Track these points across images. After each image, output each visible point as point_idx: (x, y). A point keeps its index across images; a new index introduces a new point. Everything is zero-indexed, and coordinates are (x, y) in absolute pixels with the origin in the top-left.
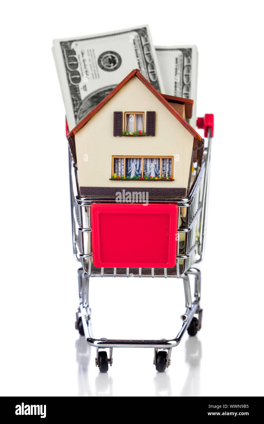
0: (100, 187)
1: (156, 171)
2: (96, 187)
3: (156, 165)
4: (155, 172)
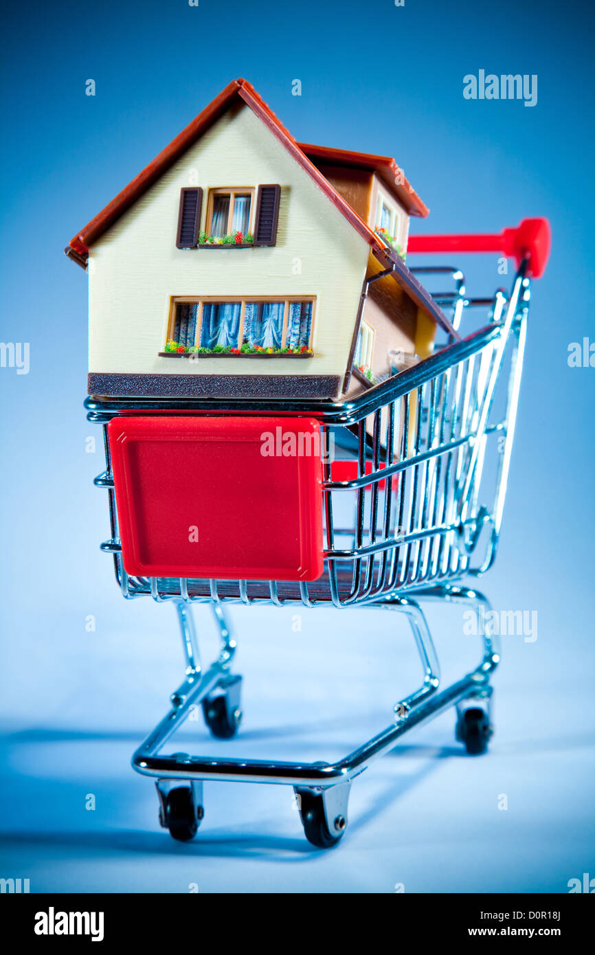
0: (134, 375)
1: (275, 335)
2: (125, 375)
3: (278, 320)
4: (274, 339)
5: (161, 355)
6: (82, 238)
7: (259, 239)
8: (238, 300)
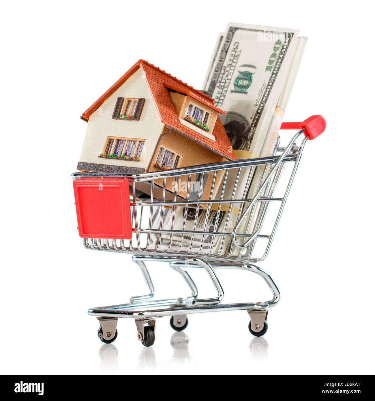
5: (99, 157)
6: (85, 113)
7: (135, 118)
8: (125, 139)
